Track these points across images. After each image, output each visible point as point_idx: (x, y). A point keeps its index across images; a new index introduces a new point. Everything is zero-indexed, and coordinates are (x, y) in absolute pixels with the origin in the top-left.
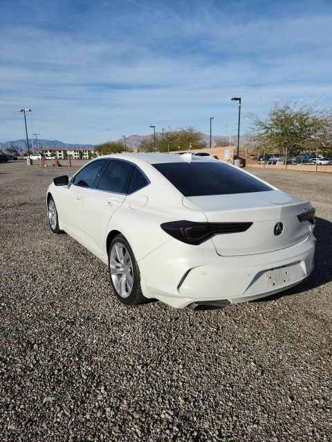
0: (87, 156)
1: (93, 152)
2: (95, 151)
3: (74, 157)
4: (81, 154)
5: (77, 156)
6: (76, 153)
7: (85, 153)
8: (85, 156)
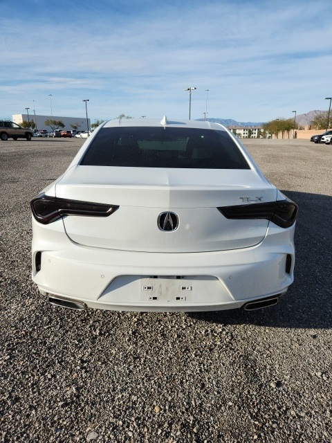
0: (256, 135)
1: (262, 131)
2: (265, 130)
3: (243, 135)
4: (250, 133)
5: (245, 135)
6: (245, 132)
7: (254, 132)
8: (253, 135)
